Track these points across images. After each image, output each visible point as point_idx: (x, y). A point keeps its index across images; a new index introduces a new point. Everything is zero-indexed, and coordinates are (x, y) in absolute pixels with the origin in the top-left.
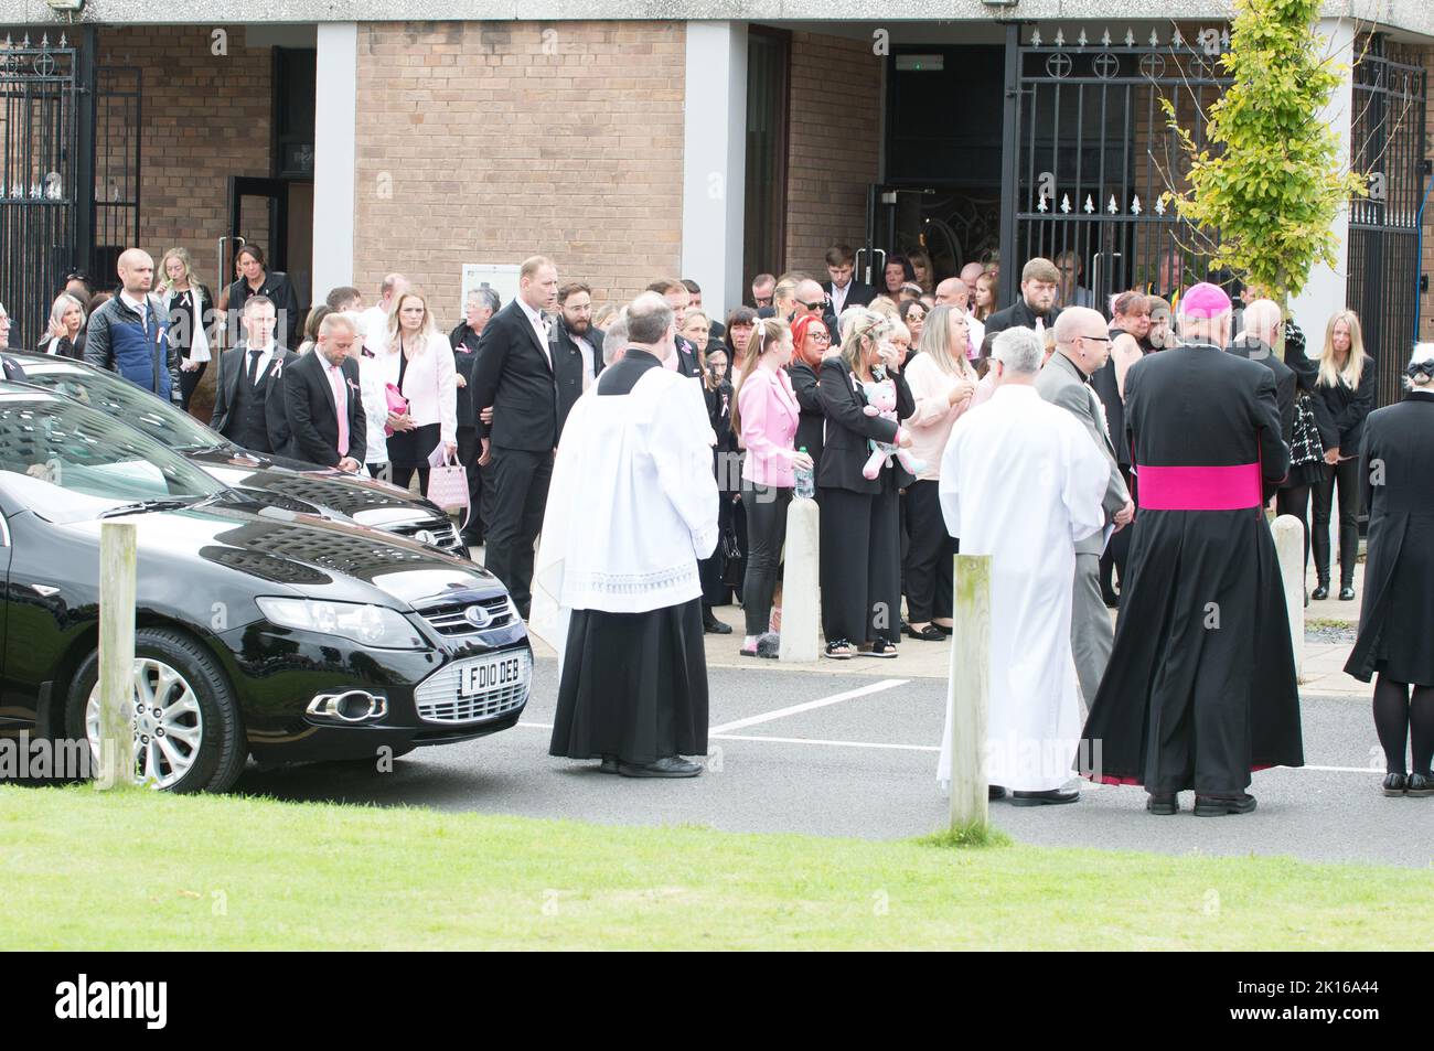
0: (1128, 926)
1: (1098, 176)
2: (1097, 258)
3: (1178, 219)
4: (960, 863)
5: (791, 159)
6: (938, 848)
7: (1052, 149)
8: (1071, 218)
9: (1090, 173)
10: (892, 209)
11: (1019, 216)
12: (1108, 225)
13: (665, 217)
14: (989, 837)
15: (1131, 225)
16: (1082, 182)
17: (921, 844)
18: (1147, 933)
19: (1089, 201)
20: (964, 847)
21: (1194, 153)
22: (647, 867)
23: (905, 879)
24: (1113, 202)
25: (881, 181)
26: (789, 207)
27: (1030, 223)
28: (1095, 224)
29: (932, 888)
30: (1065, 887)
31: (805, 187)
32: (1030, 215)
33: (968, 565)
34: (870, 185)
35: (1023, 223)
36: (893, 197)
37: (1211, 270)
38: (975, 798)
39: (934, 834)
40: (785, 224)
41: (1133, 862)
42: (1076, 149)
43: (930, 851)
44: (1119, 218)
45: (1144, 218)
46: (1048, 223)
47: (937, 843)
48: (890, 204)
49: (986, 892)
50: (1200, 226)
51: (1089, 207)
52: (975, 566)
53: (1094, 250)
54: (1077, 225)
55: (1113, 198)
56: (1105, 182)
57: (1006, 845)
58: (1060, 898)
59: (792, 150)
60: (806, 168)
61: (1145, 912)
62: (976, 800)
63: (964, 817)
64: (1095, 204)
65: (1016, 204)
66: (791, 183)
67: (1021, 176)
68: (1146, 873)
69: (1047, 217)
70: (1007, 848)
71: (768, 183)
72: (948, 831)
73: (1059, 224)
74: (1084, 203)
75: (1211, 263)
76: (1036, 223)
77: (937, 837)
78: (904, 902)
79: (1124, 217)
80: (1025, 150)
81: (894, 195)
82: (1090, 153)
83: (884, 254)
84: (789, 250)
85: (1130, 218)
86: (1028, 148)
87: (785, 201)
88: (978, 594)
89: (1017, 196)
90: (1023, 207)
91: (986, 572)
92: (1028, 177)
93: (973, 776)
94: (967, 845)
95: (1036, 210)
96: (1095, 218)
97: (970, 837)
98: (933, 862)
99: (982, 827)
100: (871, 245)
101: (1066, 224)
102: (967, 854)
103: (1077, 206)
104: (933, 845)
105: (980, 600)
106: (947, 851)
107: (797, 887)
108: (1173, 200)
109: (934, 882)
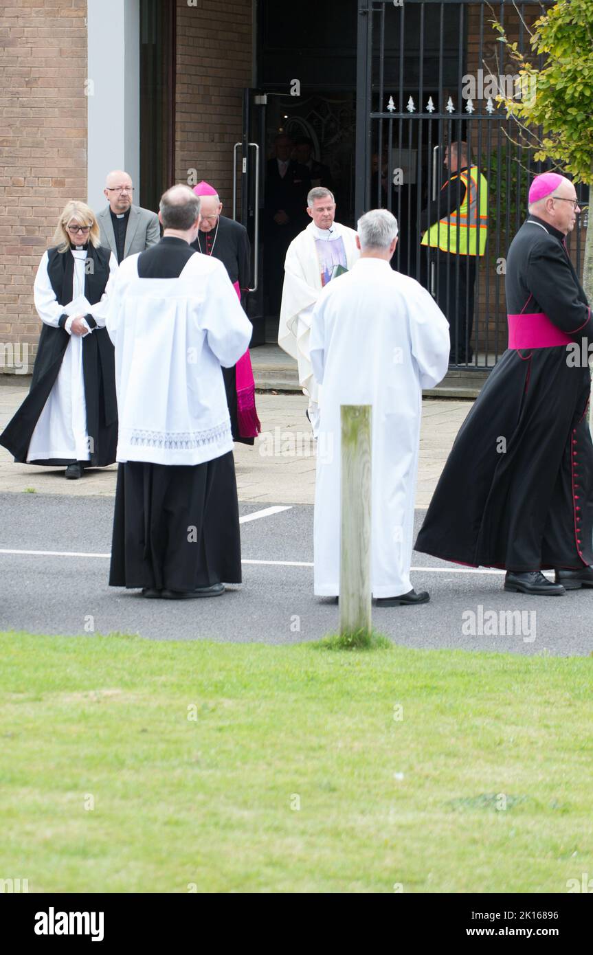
0: (497, 718)
1: (437, 80)
2: (437, 150)
3: (508, 117)
4: (350, 664)
5: (178, 67)
6: (330, 651)
7: (399, 57)
8: (415, 116)
9: (431, 78)
10: (264, 108)
11: (372, 115)
12: (446, 122)
13: (73, 117)
14: (373, 641)
15: (464, 122)
16: (423, 86)
17: (316, 648)
18: (513, 723)
19: (430, 102)
20: (351, 650)
21: (521, 62)
22: (87, 673)
23: (306, 678)
24: (450, 103)
25: (254, 86)
26: (178, 108)
27: (381, 121)
28: (436, 122)
29: (329, 686)
30: (441, 683)
31: (190, 91)
32: (381, 114)
33: (352, 414)
34: (245, 89)
35: (375, 122)
36: (264, 99)
37: (536, 160)
38: (360, 608)
39: (326, 638)
40: (174, 122)
41: (495, 661)
42: (419, 58)
43: (323, 654)
44: (455, 117)
45: (476, 117)
46: (396, 121)
47: (329, 647)
48: (262, 105)
49: (375, 689)
50: (527, 123)
51: (430, 107)
52: (357, 414)
53: (435, 142)
54: (421, 122)
55: (450, 99)
56: (443, 86)
57: (386, 648)
58: (437, 694)
59: (179, 59)
60: (190, 75)
61: (509, 704)
62: (361, 611)
63: (352, 625)
64: (436, 105)
65: (369, 105)
66: (179, 87)
67: (373, 81)
68: (506, 671)
69: (395, 116)
70: (388, 651)
71: (159, 87)
72: (338, 637)
73: (406, 121)
74: (426, 104)
75: (537, 154)
76: (386, 121)
77: (328, 641)
78: (307, 698)
79: (460, 116)
80: (376, 59)
81: (265, 97)
82: (431, 61)
83: (257, 147)
84: (178, 144)
85: (465, 117)
86: (379, 57)
87: (174, 102)
88: (361, 437)
89: (370, 99)
90: (375, 108)
91: (367, 420)
92: (379, 83)
93: (359, 590)
94: (354, 648)
95: (387, 111)
96: (436, 116)
97: (357, 641)
98: (328, 664)
99: (366, 632)
100: (247, 141)
101: (411, 121)
102: (354, 656)
103: (421, 106)
104: (325, 649)
105: (362, 443)
106: (338, 654)
107: (216, 686)
108: (504, 101)
109: (331, 681)
